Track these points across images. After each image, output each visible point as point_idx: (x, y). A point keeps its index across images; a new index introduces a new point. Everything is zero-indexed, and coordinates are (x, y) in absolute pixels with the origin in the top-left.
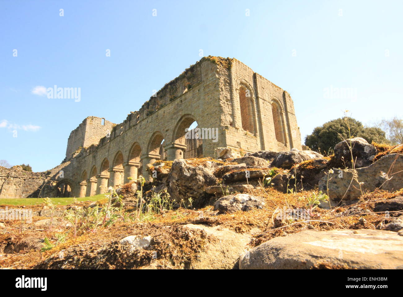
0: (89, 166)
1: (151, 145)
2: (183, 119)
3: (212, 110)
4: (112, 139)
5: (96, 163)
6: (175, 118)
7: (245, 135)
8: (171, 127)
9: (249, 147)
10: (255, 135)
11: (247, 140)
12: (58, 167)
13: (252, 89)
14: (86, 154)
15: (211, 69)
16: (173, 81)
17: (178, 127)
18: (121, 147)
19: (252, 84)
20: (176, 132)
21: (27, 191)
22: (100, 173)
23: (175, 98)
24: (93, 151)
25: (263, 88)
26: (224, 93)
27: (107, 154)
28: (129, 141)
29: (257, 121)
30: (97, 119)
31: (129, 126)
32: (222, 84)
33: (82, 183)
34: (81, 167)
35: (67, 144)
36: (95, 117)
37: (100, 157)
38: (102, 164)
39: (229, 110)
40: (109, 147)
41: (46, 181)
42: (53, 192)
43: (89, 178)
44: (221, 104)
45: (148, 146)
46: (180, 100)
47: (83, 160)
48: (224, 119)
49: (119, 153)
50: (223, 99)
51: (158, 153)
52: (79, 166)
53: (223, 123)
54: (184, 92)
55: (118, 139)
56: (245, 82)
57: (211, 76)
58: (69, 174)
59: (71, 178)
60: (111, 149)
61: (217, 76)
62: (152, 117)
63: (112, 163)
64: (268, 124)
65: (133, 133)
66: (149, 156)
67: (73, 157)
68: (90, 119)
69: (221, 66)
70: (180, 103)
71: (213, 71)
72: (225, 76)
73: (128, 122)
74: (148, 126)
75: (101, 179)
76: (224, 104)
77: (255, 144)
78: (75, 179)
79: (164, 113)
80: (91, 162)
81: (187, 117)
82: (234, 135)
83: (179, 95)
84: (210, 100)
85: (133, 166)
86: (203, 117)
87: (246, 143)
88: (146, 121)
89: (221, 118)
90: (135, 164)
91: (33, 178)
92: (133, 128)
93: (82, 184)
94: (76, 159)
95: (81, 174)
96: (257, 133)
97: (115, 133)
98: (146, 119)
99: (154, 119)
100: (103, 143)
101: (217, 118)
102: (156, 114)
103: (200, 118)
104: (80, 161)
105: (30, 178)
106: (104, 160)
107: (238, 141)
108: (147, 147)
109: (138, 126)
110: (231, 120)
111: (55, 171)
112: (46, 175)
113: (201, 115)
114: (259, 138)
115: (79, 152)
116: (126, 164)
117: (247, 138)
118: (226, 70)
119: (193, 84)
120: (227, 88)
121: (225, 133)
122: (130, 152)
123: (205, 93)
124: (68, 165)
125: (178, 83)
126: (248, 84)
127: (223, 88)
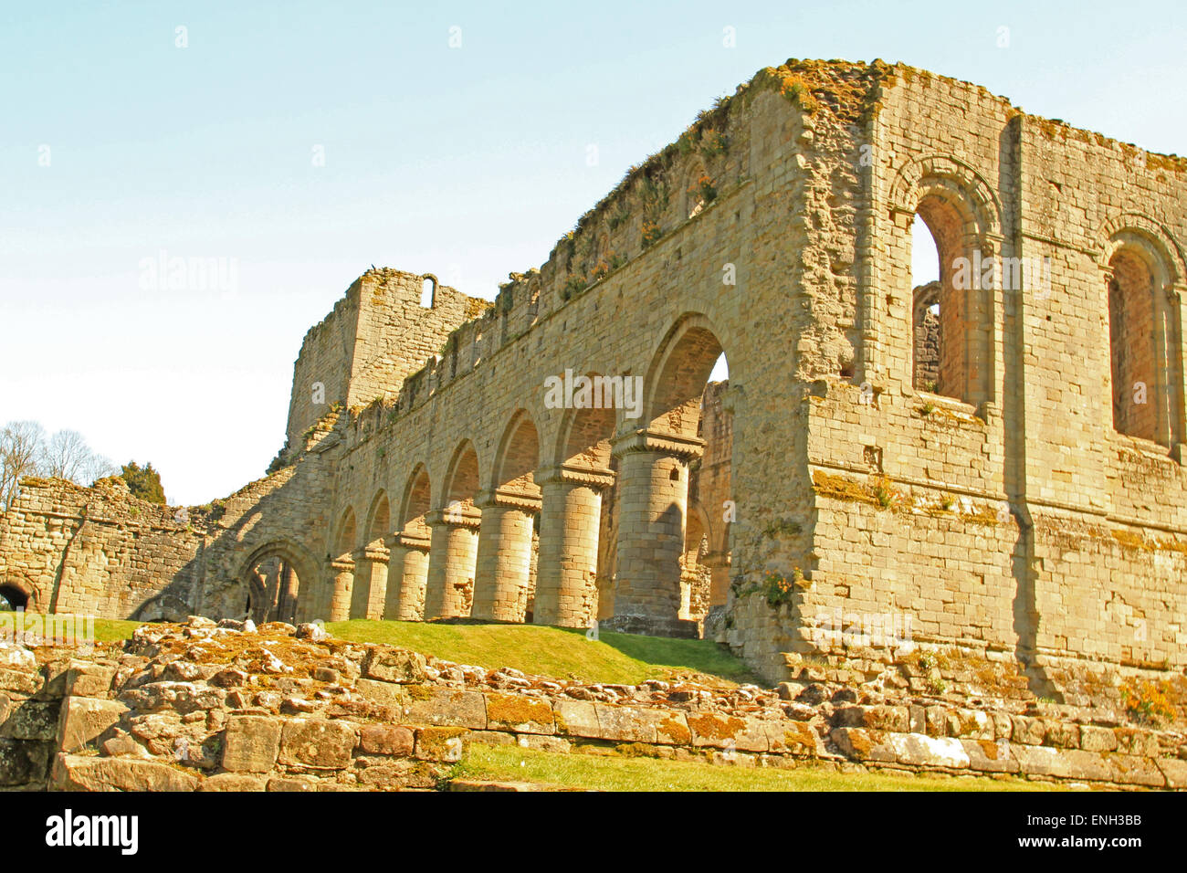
0: (364, 492)
1: (573, 428)
2: (682, 332)
3: (773, 308)
4: (444, 384)
5: (386, 479)
6: (654, 323)
7: (917, 414)
8: (638, 359)
9: (936, 466)
10: (981, 414)
11: (926, 434)
12: (250, 487)
13: (989, 197)
14: (355, 435)
15: (784, 129)
16: (658, 158)
17: (663, 362)
18: (474, 425)
19: (993, 175)
20: (655, 385)
21: (144, 580)
22: (401, 528)
23: (660, 237)
24: (378, 427)
25: (1058, 186)
26: (826, 236)
27: (425, 446)
28: (499, 404)
29: (999, 347)
30: (403, 281)
31: (504, 335)
32: (819, 196)
33: (342, 562)
34: (336, 491)
35: (291, 385)
36: (393, 275)
37: (401, 456)
38: (408, 486)
39: (841, 310)
40: (433, 420)
41: (209, 541)
42: (235, 589)
43: (362, 545)
44: (808, 284)
45: (563, 431)
46: (674, 245)
47: (345, 464)
48: (814, 347)
49: (467, 447)
50: (819, 263)
51: (603, 464)
52: (329, 487)
53: (805, 369)
54: (694, 214)
55: (465, 386)
56: (954, 167)
57: (781, 158)
58: (293, 519)
59: (300, 538)
60: (439, 427)
61: (801, 160)
62: (581, 310)
63: (440, 490)
64: (1065, 358)
65: (515, 367)
66: (566, 474)
67: (305, 447)
68: (375, 283)
69: (827, 112)
70: (673, 262)
71: (788, 139)
72: (841, 157)
73: (501, 319)
74: (567, 346)
75: (404, 550)
76: (821, 283)
77: (973, 451)
78: (316, 540)
79: (621, 295)
80: (371, 477)
81: (693, 323)
82: (851, 418)
83: (677, 222)
84: (771, 265)
85: (514, 507)
86: (742, 332)
87: (922, 450)
88: (561, 322)
89: (800, 348)
90: (521, 502)
91: (166, 531)
92: (514, 346)
93: (339, 565)
94: (318, 456)
95: (338, 523)
96: (990, 405)
97: (455, 358)
98: (559, 312)
99: (586, 319)
100: (412, 399)
101: (786, 346)
102: (594, 296)
103: (735, 335)
104: (335, 464)
105: (154, 529)
106: (414, 473)
107: (871, 442)
108: (556, 435)
109: (532, 341)
110: (849, 353)
111: (239, 503)
112: (208, 519)
113: (736, 323)
114: (999, 422)
115: (331, 426)
116: (487, 497)
117: (929, 426)
118: (847, 129)
119: (724, 182)
120: (843, 213)
121: (808, 409)
122: (501, 451)
123: (756, 232)
124: (289, 481)
125: (675, 171)
126: (969, 175)
127: (826, 214)
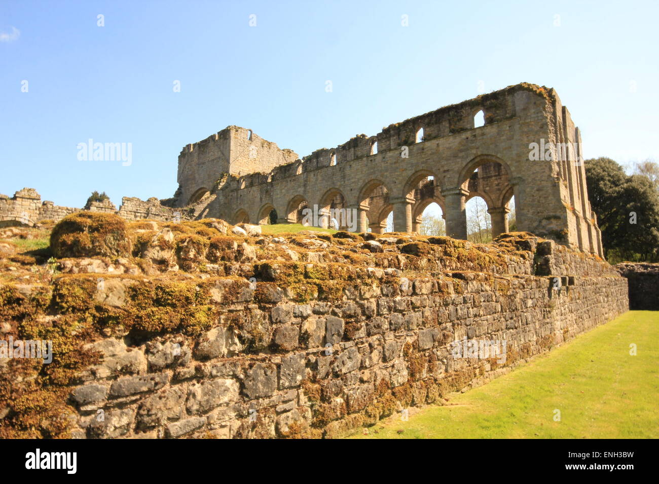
0: (253, 204)
1: (408, 186)
5: (271, 200)
6: (463, 156)
8: (453, 167)
15: (535, 103)
18: (339, 183)
20: (462, 175)
22: (287, 216)
23: (463, 130)
26: (552, 136)
27: (301, 190)
28: (357, 177)
30: (243, 131)
31: (355, 155)
32: (550, 125)
34: (229, 204)
37: (282, 193)
38: (289, 203)
40: (305, 181)
45: (404, 187)
46: (470, 134)
47: (234, 194)
48: (554, 168)
49: (332, 190)
51: (413, 197)
53: (553, 174)
55: (328, 171)
57: (534, 112)
61: (544, 113)
62: (411, 150)
65: (367, 166)
66: (407, 200)
67: (217, 188)
68: (234, 131)
70: (470, 138)
72: (551, 114)
73: (352, 149)
74: (404, 161)
79: (438, 146)
80: (258, 199)
81: (484, 157)
83: (468, 126)
86: (518, 161)
88: (397, 152)
90: (365, 208)
92: (364, 159)
94: (222, 191)
95: (233, 214)
97: (318, 161)
98: (396, 149)
100: (285, 173)
102: (420, 146)
104: (227, 194)
105: (172, 217)
106: (293, 198)
110: (558, 170)
111: (199, 207)
113: (515, 159)
115: (225, 181)
118: (551, 106)
120: (553, 130)
122: (360, 192)
123: (522, 133)
124: (214, 200)
125: (465, 110)
